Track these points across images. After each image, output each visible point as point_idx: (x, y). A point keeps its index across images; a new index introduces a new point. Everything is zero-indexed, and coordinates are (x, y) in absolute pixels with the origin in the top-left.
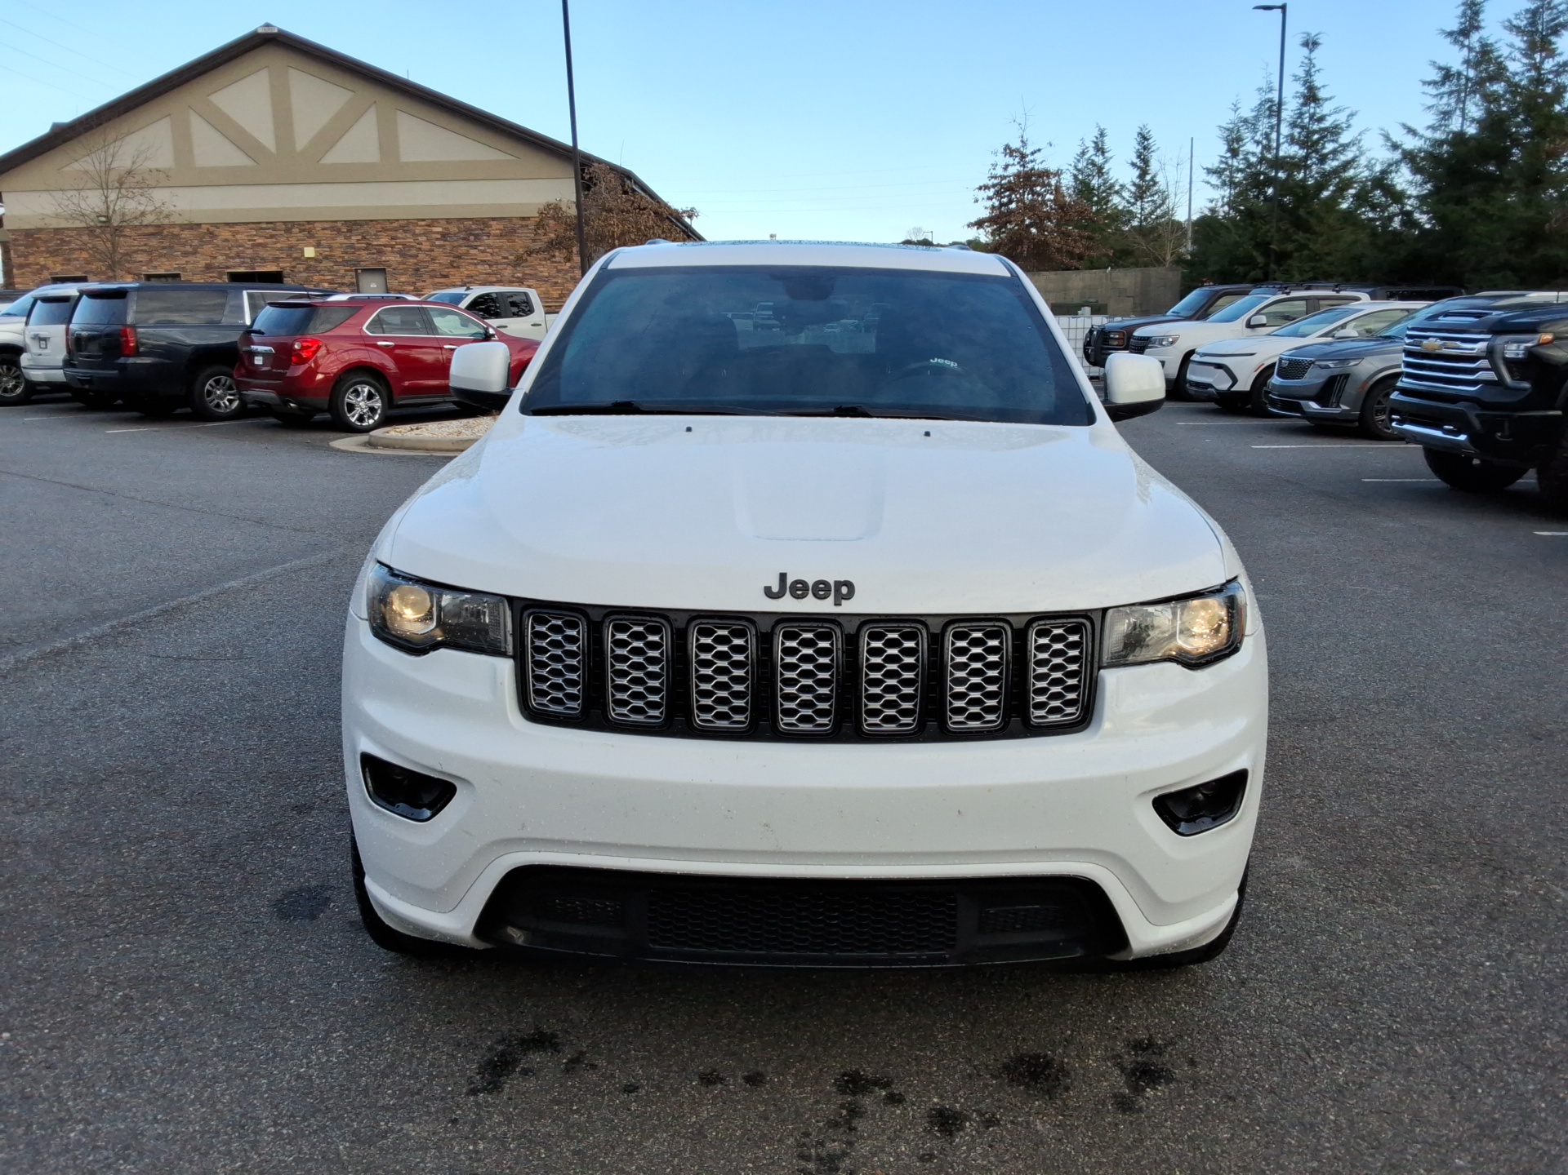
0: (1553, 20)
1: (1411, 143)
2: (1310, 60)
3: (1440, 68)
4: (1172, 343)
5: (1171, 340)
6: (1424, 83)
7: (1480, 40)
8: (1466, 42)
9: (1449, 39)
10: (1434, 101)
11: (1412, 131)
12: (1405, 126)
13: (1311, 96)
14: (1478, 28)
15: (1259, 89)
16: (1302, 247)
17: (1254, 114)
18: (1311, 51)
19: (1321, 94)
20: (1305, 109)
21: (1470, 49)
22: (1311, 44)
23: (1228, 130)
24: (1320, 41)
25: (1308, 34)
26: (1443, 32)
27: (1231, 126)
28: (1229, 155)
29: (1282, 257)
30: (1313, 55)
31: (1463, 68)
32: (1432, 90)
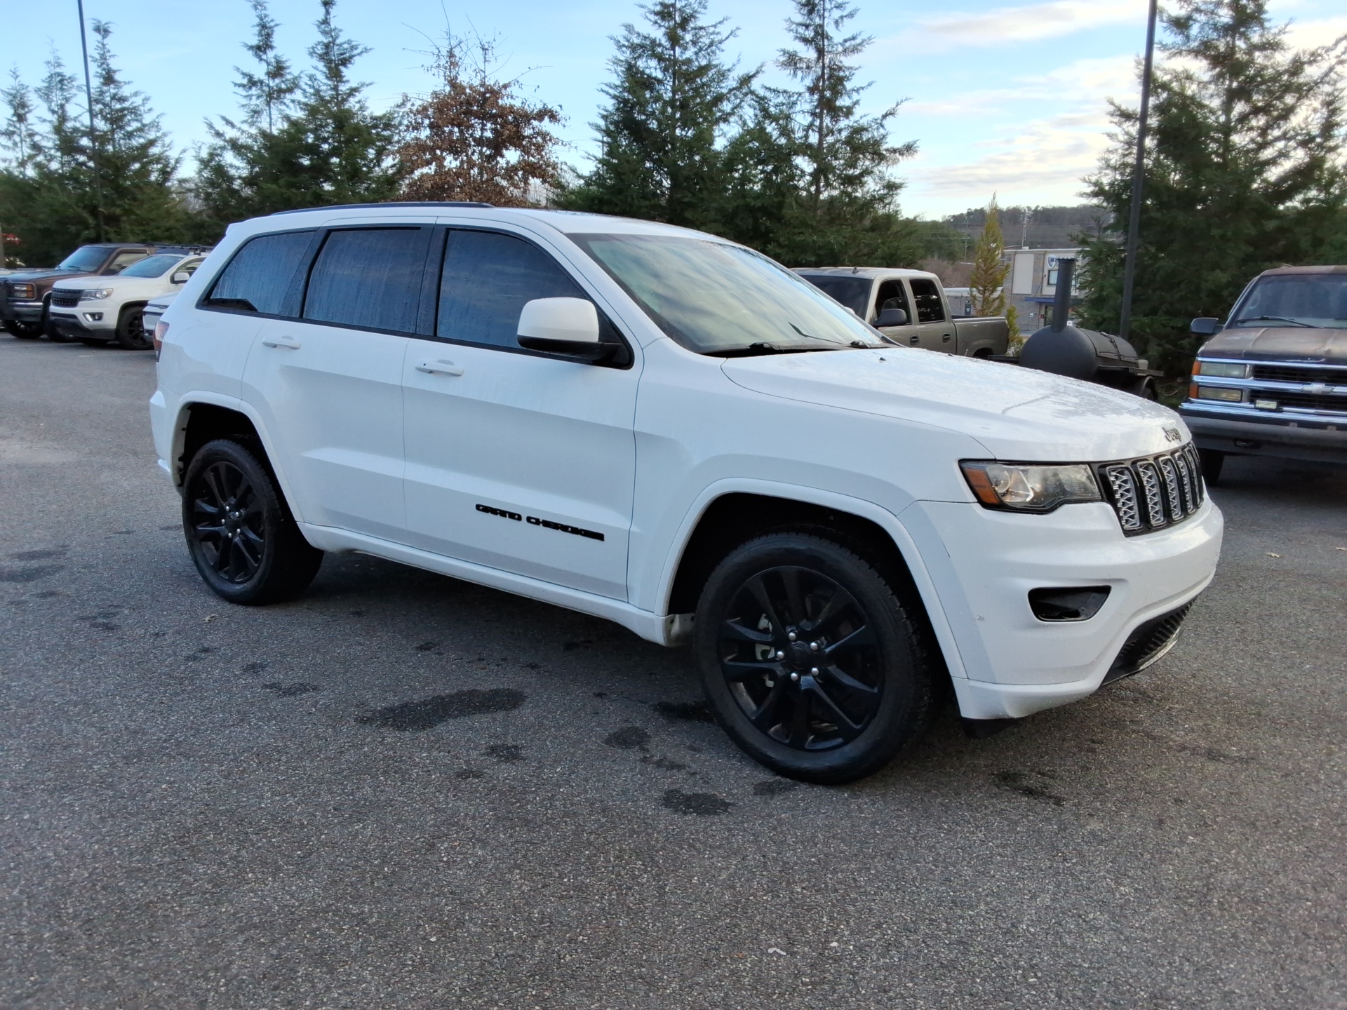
0: (342, 54)
1: (230, 133)
2: (103, 45)
3: (245, 75)
4: (107, 296)
5: (105, 293)
6: (236, 85)
7: (275, 57)
8: (264, 57)
9: (250, 52)
10: (244, 101)
11: (230, 123)
12: (224, 118)
13: (109, 79)
14: (272, 48)
15: (48, 63)
16: (128, 212)
17: (46, 85)
18: (104, 37)
19: (117, 77)
20: (105, 88)
21: (268, 64)
22: (103, 31)
23: (11, 94)
24: (110, 30)
25: (99, 22)
26: (246, 45)
27: (13, 92)
28: (15, 119)
29: (112, 220)
30: (105, 41)
31: (264, 78)
32: (241, 91)
